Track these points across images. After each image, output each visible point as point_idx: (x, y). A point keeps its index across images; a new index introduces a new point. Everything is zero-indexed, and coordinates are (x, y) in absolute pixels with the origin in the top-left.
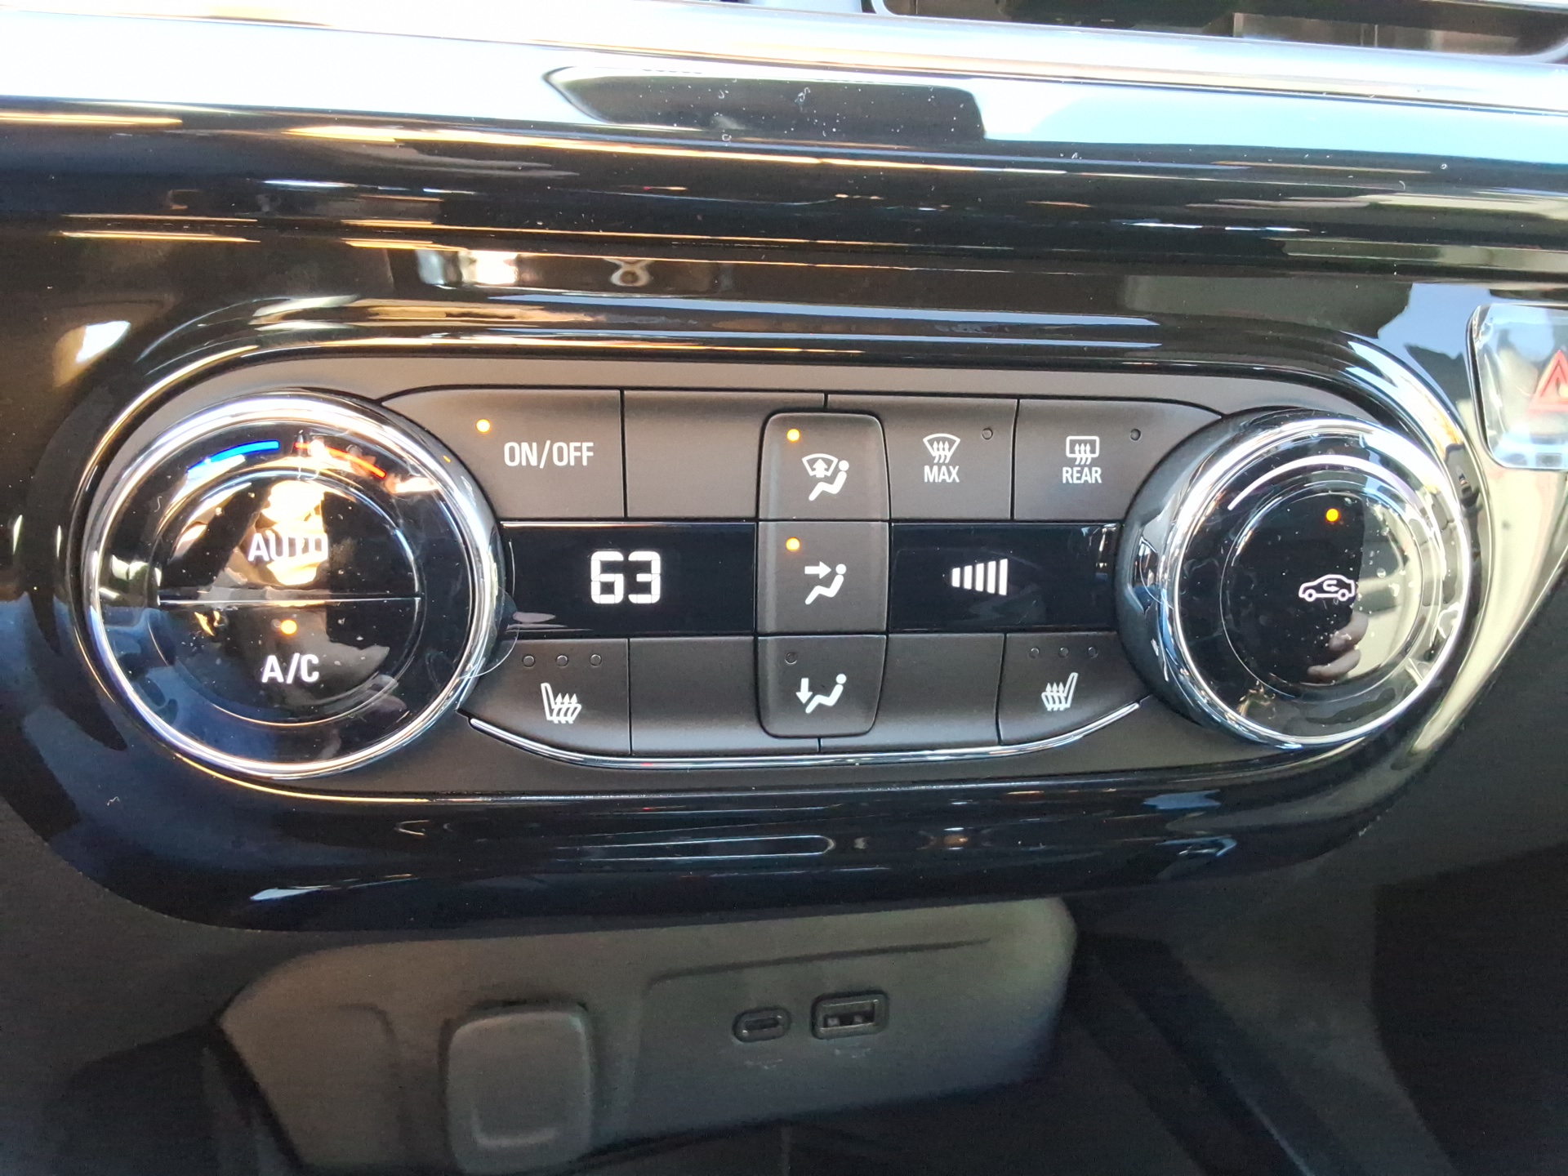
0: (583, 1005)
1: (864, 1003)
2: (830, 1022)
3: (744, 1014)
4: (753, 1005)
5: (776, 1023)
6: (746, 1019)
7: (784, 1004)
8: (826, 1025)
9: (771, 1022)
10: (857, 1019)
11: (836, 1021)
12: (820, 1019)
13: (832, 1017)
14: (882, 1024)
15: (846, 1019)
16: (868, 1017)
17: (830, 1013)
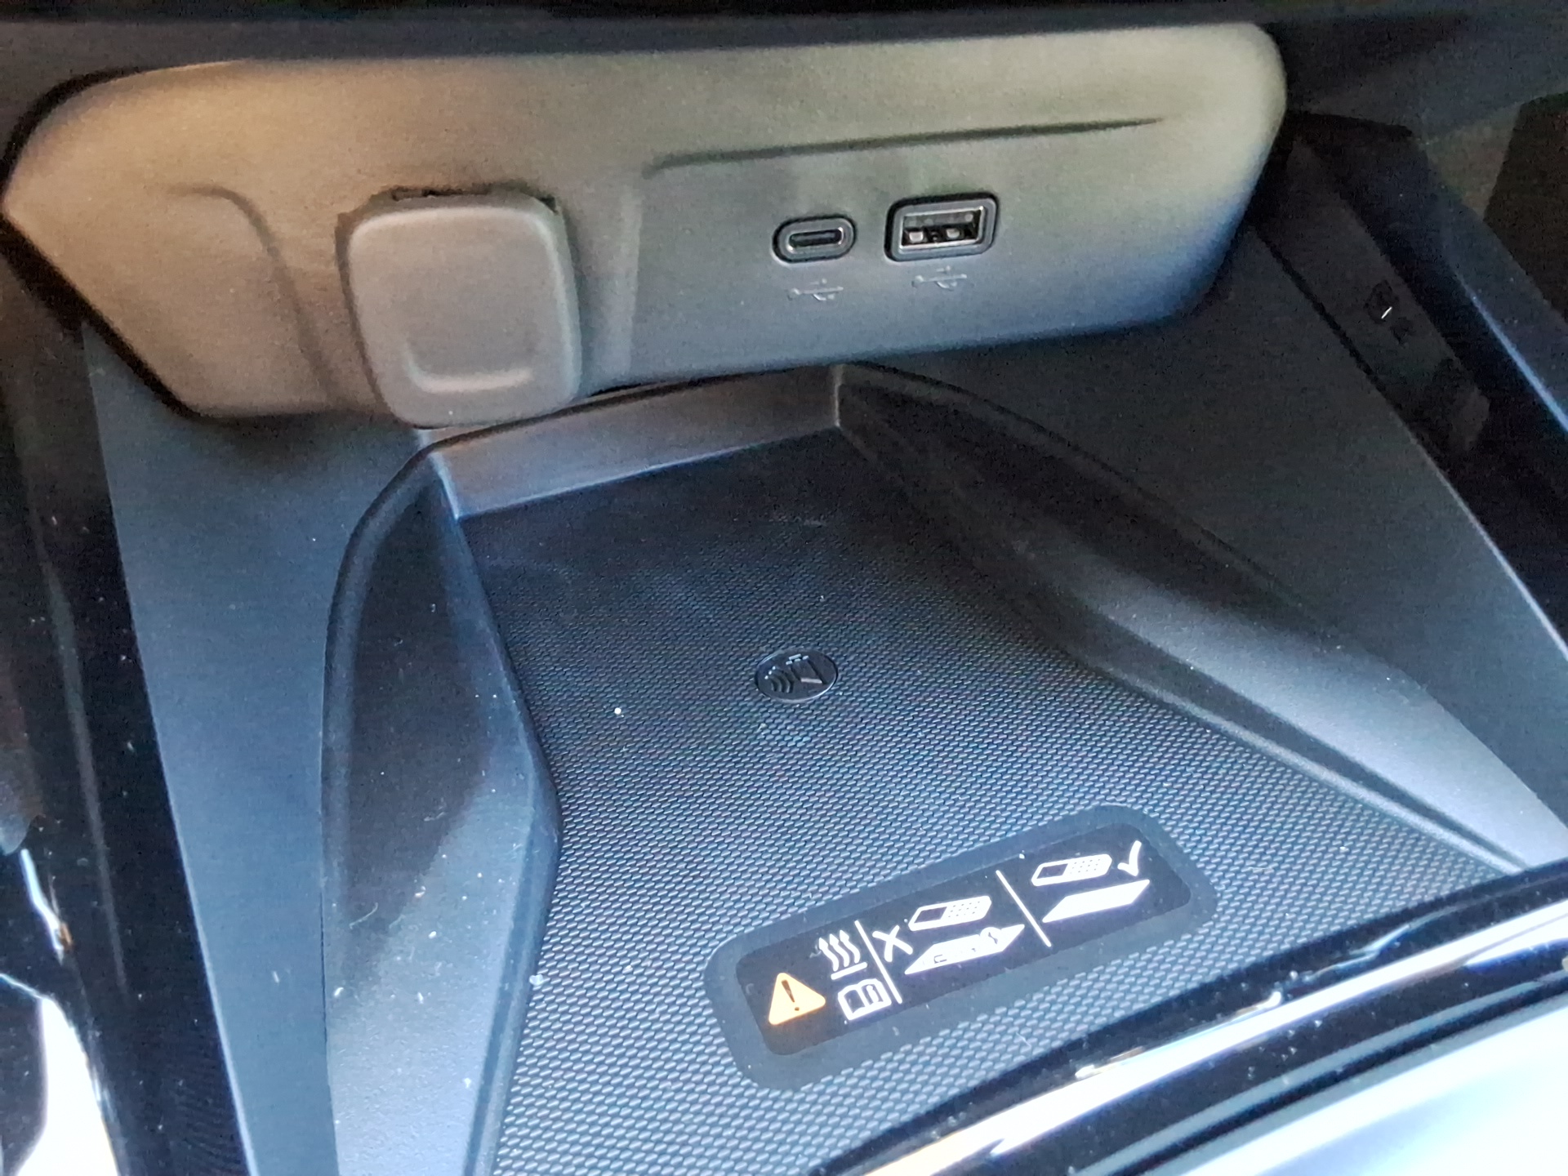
0: (549, 201)
1: (966, 209)
2: (912, 237)
3: (788, 223)
4: (803, 210)
5: (837, 237)
6: (793, 230)
7: (847, 209)
8: (906, 241)
9: (832, 235)
10: (951, 234)
11: (921, 236)
12: (899, 233)
13: (916, 230)
14: (988, 242)
15: (935, 233)
16: (968, 231)
17: (913, 224)
